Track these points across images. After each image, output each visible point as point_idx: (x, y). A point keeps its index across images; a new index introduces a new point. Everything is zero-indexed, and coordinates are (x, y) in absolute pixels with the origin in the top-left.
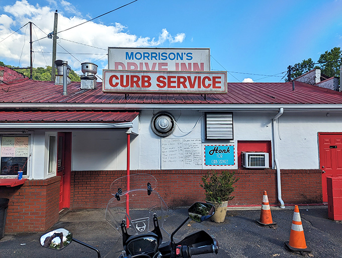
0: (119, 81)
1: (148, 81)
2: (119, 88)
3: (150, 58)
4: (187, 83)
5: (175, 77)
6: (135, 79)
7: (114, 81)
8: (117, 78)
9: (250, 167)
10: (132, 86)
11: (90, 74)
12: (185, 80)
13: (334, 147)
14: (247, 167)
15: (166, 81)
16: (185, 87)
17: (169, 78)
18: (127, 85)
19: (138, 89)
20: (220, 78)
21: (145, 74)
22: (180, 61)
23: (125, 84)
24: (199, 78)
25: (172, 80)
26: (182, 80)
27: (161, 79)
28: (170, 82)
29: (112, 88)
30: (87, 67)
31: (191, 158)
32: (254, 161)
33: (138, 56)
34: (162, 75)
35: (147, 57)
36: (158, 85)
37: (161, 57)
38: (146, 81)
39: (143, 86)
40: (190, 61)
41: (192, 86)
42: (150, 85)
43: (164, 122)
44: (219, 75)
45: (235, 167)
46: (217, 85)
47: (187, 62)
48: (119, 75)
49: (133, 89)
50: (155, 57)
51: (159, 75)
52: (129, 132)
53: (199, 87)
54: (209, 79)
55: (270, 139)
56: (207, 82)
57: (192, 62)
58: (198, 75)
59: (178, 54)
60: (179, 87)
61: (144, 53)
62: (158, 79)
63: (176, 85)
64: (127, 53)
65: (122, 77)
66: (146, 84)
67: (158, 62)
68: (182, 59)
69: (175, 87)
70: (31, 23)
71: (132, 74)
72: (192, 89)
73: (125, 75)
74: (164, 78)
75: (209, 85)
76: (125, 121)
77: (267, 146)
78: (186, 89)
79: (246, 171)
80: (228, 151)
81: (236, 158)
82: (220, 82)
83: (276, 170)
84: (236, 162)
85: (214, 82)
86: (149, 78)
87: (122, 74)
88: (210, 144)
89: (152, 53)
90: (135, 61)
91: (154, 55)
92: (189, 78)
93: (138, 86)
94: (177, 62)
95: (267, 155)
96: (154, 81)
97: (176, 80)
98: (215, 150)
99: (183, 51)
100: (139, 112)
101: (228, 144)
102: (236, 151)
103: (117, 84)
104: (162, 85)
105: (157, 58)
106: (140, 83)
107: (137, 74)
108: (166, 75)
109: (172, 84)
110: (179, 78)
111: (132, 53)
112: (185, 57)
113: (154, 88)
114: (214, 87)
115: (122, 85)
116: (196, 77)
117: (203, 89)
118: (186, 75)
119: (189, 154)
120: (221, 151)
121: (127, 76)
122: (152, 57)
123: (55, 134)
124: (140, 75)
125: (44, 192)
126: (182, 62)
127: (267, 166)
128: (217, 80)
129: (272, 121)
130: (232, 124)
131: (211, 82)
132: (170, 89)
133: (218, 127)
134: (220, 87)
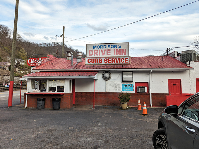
0: (91, 61)
1: (101, 61)
2: (91, 63)
3: (103, 47)
4: (115, 61)
5: (111, 59)
6: (97, 60)
7: (89, 61)
8: (90, 60)
9: (139, 92)
10: (95, 62)
11: (80, 56)
12: (115, 60)
13: (175, 85)
14: (138, 92)
15: (108, 60)
16: (114, 62)
17: (109, 59)
18: (94, 62)
19: (97, 63)
20: (128, 59)
21: (100, 58)
22: (116, 48)
23: (93, 62)
24: (120, 59)
25: (110, 60)
26: (113, 60)
27: (106, 60)
28: (109, 61)
29: (89, 63)
30: (79, 54)
31: (117, 88)
32: (141, 90)
33: (98, 47)
34: (106, 58)
35: (102, 47)
36: (105, 62)
37: (108, 47)
38: (100, 61)
39: (99, 62)
40: (120, 48)
41: (117, 62)
42: (102, 62)
43: (107, 75)
44: (127, 58)
45: (134, 92)
46: (127, 61)
47: (119, 49)
48: (91, 59)
49: (96, 63)
50: (105, 47)
51: (105, 58)
52: (94, 79)
53: (120, 62)
54: (124, 59)
55: (148, 81)
56: (123, 60)
57: (121, 48)
58: (119, 58)
59: (115, 45)
60: (112, 62)
61: (101, 46)
62: (105, 60)
63: (111, 61)
64: (94, 46)
65: (92, 59)
66: (100, 62)
67: (106, 49)
68: (116, 47)
69: (111, 62)
70: (57, 36)
71: (96, 58)
72: (117, 63)
73: (93, 59)
74: (107, 59)
75: (124, 61)
76: (93, 76)
77: (147, 84)
78: (115, 63)
79: (138, 94)
80: (131, 86)
81: (134, 89)
82: (128, 60)
83: (150, 93)
84: (134, 90)
85: (126, 60)
86: (102, 59)
87: (92, 58)
88: (124, 83)
89: (104, 46)
90: (97, 49)
91: (105, 46)
92: (116, 59)
93: (98, 62)
94: (115, 49)
95: (146, 88)
96: (103, 61)
97: (111, 60)
98: (126, 85)
99: (117, 44)
100: (98, 72)
101: (131, 83)
102: (134, 86)
103: (90, 62)
104: (106, 62)
105: (106, 47)
106: (98, 61)
107: (97, 58)
108: (107, 58)
109: (110, 61)
110: (112, 59)
111: (96, 46)
112: (118, 46)
113: (103, 63)
114: (125, 62)
115: (92, 62)
116: (118, 59)
117: (121, 63)
118: (115, 58)
119: (116, 87)
120: (128, 86)
121: (94, 59)
122: (104, 47)
123: (71, 79)
124: (98, 59)
125: (69, 97)
126: (117, 49)
127: (146, 91)
128: (126, 59)
129: (149, 74)
130: (133, 76)
131: (124, 60)
132: (109, 63)
133: (127, 77)
134: (128, 62)
